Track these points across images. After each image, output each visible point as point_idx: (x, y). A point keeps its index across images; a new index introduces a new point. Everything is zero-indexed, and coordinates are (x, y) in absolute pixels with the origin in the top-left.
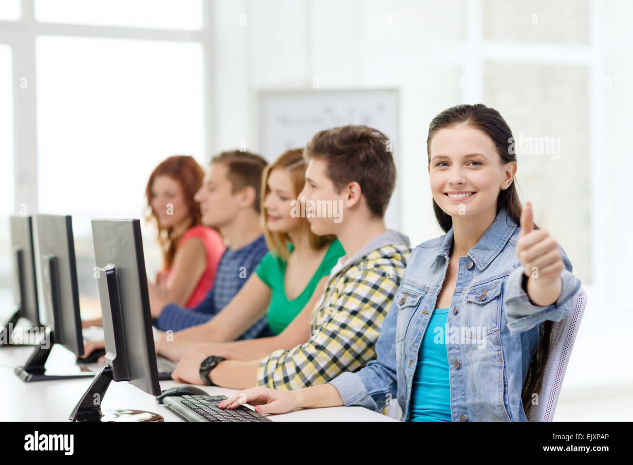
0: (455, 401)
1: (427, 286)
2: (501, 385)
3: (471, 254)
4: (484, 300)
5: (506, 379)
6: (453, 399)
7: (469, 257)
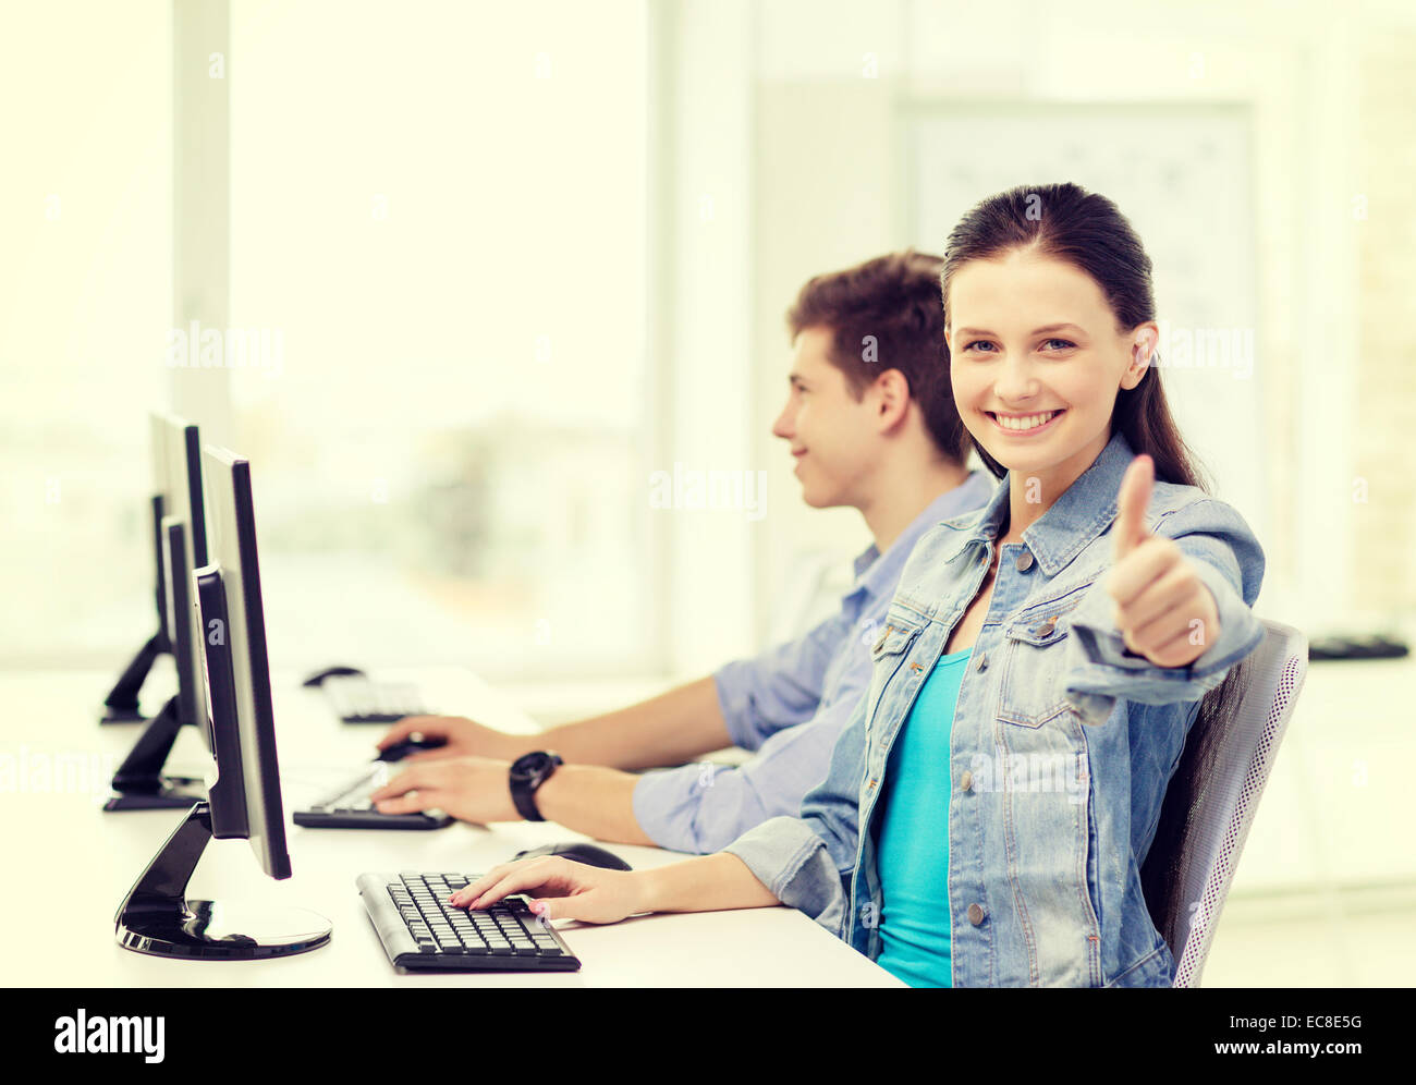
0: (958, 872)
1: (933, 607)
2: (1083, 837)
3: (1030, 537)
4: (1047, 636)
5: (1093, 822)
6: (955, 868)
7: (1025, 546)
